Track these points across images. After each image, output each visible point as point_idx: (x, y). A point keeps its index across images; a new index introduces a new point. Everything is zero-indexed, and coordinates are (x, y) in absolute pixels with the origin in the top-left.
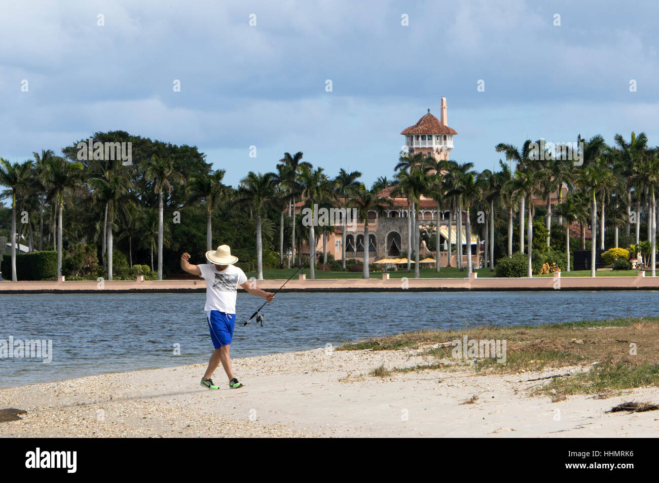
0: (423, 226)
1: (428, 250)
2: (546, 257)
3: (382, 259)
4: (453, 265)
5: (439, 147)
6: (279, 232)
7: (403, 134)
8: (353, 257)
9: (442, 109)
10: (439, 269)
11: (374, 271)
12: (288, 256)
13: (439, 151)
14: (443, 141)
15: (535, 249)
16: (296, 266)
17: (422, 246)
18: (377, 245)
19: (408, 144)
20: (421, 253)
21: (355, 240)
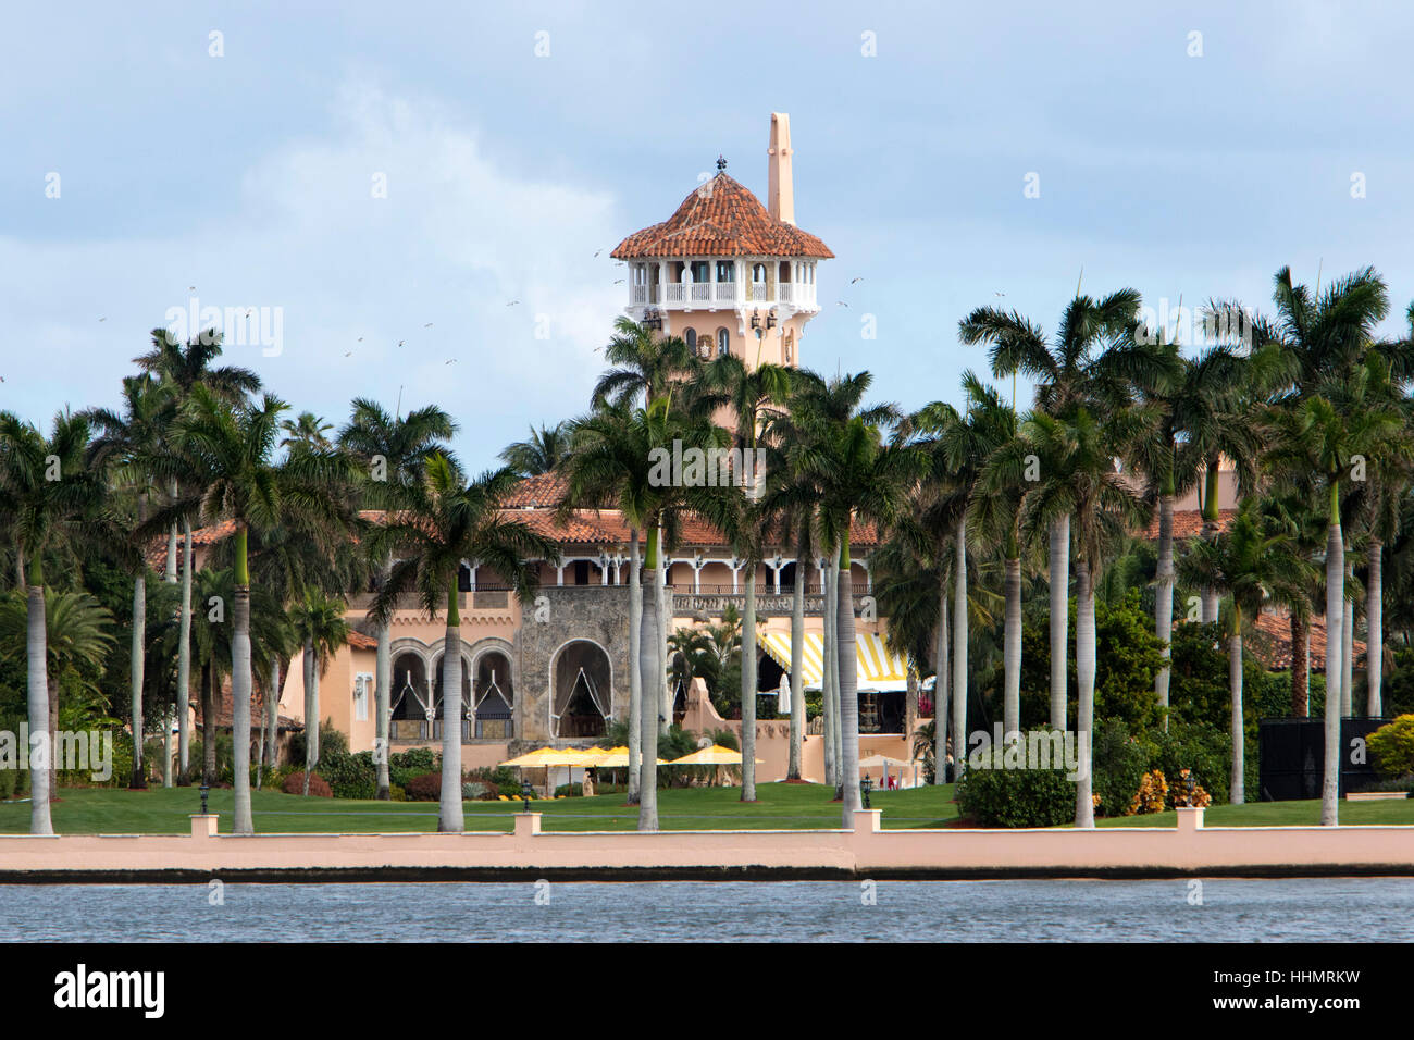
0: (696, 619)
1: (716, 716)
2: (1156, 749)
3: (534, 748)
4: (811, 775)
5: (764, 307)
6: (128, 643)
7: (618, 255)
8: (420, 741)
9: (774, 156)
10: (751, 792)
11: (504, 799)
12: (166, 736)
13: (762, 323)
14: (777, 285)
15: (1112, 714)
16: (197, 778)
17: (690, 697)
18: (516, 694)
19: (638, 295)
20: (686, 725)
21: (430, 676)
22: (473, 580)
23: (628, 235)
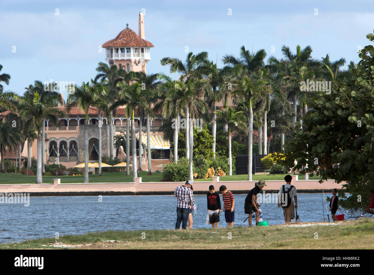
0: (121, 132)
1: (126, 155)
3: (82, 163)
5: (137, 59)
7: (103, 47)
9: (140, 23)
11: (74, 175)
13: (137, 62)
14: (141, 53)
17: (119, 150)
18: (78, 150)
19: (108, 56)
20: (118, 157)
21: (58, 146)
22: (68, 123)
23: (105, 42)
